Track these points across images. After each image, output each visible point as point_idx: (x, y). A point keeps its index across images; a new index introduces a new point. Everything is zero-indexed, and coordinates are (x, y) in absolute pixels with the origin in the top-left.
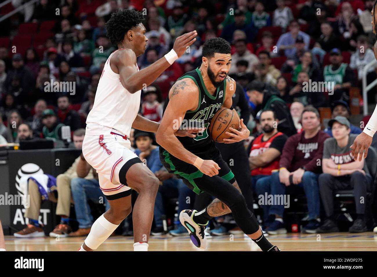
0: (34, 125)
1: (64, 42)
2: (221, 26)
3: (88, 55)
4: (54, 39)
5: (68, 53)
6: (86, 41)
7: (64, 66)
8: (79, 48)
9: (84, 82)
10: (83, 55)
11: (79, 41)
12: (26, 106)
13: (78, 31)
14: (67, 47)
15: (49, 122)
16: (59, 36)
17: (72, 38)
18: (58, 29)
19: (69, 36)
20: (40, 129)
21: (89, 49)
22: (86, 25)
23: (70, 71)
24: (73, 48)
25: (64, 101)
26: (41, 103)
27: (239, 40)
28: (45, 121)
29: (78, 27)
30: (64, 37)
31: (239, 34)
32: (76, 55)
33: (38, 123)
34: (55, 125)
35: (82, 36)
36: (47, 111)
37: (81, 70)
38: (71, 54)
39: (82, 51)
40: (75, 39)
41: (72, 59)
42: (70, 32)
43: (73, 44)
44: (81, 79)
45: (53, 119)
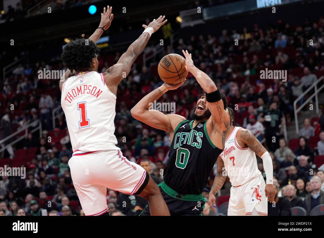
0: (26, 209)
1: (42, 160)
2: (133, 147)
3: (56, 167)
4: (36, 159)
5: (45, 166)
6: (55, 159)
7: (43, 174)
8: (51, 163)
9: (55, 183)
10: (54, 167)
11: (51, 159)
12: (21, 199)
13: (50, 153)
14: (44, 163)
15: (34, 208)
16: (39, 156)
17: (47, 157)
18: (39, 152)
19: (45, 156)
20: (29, 212)
21: (57, 164)
22: (55, 150)
23: (46, 176)
24: (48, 163)
25: (44, 195)
26: (29, 197)
27: (145, 155)
28: (32, 207)
29: (50, 151)
30: (43, 157)
31: (144, 151)
32: (50, 168)
33: (28, 208)
34: (38, 209)
35: (53, 156)
36: (33, 202)
37: (52, 176)
38: (47, 167)
39: (54, 165)
40: (49, 158)
41: (47, 170)
42: (45, 154)
43: (48, 161)
44: (53, 181)
45: (36, 206)
